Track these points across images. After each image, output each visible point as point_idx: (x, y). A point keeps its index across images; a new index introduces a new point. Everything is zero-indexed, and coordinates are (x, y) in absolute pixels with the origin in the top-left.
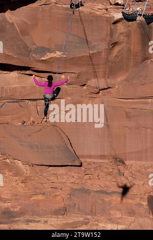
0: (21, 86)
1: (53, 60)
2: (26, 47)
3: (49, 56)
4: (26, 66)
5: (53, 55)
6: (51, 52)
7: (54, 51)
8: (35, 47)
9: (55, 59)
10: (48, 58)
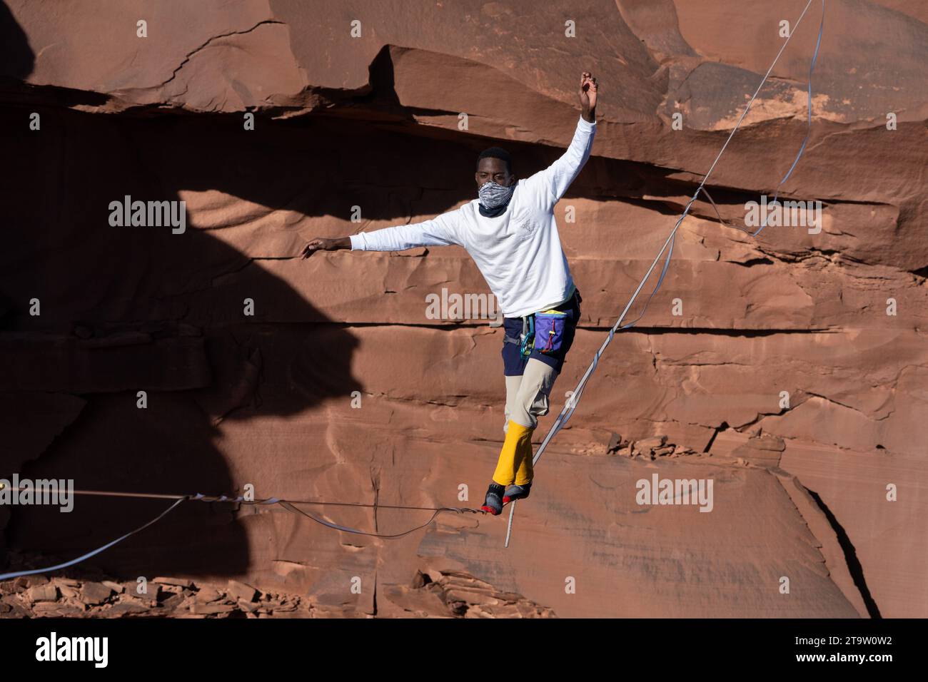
0: (612, 258)
1: (775, 133)
2: (642, 64)
3: (756, 111)
4: (639, 157)
5: (776, 109)
6: (766, 96)
7: (782, 88)
8: (688, 64)
9: (783, 128)
10: (748, 122)
